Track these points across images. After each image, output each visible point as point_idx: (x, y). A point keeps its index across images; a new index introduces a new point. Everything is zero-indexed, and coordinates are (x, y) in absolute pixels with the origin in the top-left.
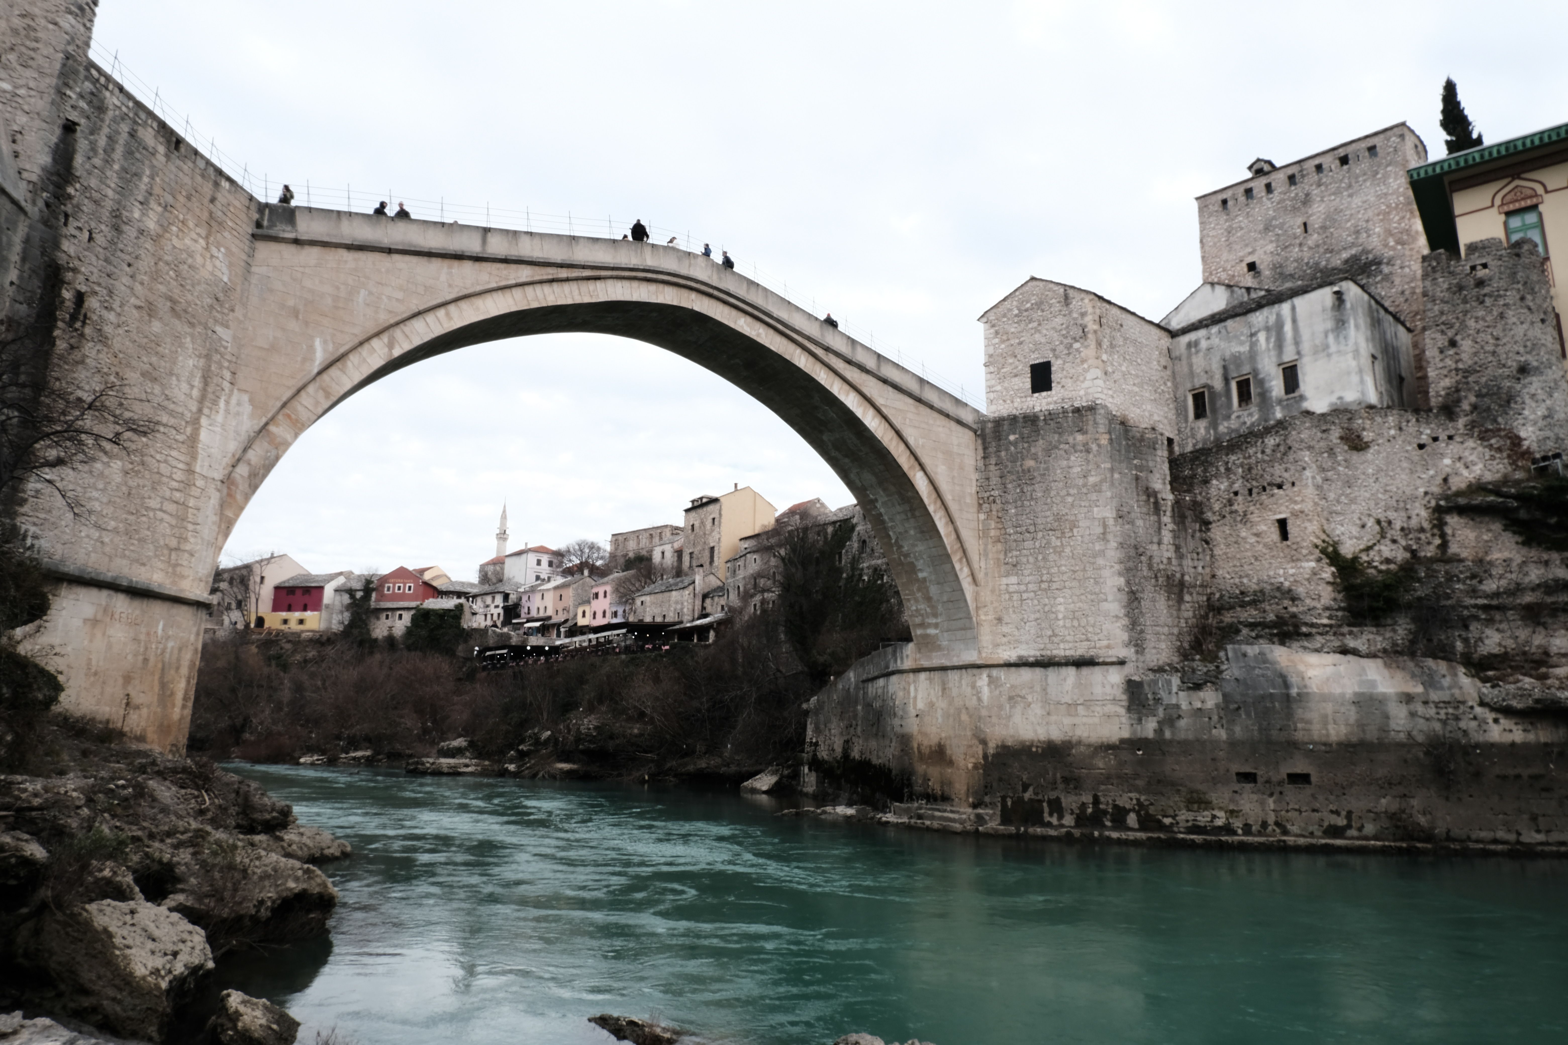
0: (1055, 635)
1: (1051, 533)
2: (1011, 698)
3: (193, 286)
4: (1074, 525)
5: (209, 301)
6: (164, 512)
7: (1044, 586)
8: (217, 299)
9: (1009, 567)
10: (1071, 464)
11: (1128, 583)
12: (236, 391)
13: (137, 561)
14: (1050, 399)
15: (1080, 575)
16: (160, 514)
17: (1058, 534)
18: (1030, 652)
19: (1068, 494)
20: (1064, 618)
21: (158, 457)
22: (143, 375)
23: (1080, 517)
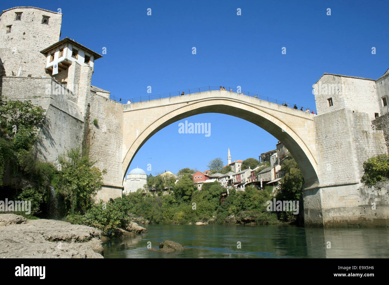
0: (339, 177)
1: (335, 147)
2: (328, 196)
3: (112, 126)
4: (341, 144)
5: (116, 128)
6: (112, 170)
7: (335, 163)
8: (117, 127)
9: (325, 158)
10: (339, 127)
11: (358, 159)
12: (123, 144)
13: (108, 180)
14: (333, 108)
15: (344, 159)
16: (111, 171)
17: (337, 147)
18: (333, 183)
19: (339, 136)
20: (341, 171)
21: (109, 160)
22: (105, 145)
23: (343, 142)
